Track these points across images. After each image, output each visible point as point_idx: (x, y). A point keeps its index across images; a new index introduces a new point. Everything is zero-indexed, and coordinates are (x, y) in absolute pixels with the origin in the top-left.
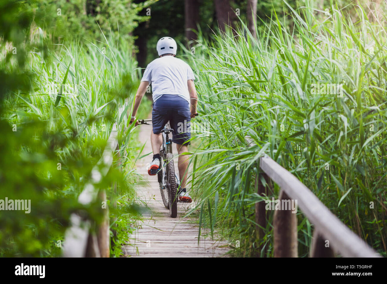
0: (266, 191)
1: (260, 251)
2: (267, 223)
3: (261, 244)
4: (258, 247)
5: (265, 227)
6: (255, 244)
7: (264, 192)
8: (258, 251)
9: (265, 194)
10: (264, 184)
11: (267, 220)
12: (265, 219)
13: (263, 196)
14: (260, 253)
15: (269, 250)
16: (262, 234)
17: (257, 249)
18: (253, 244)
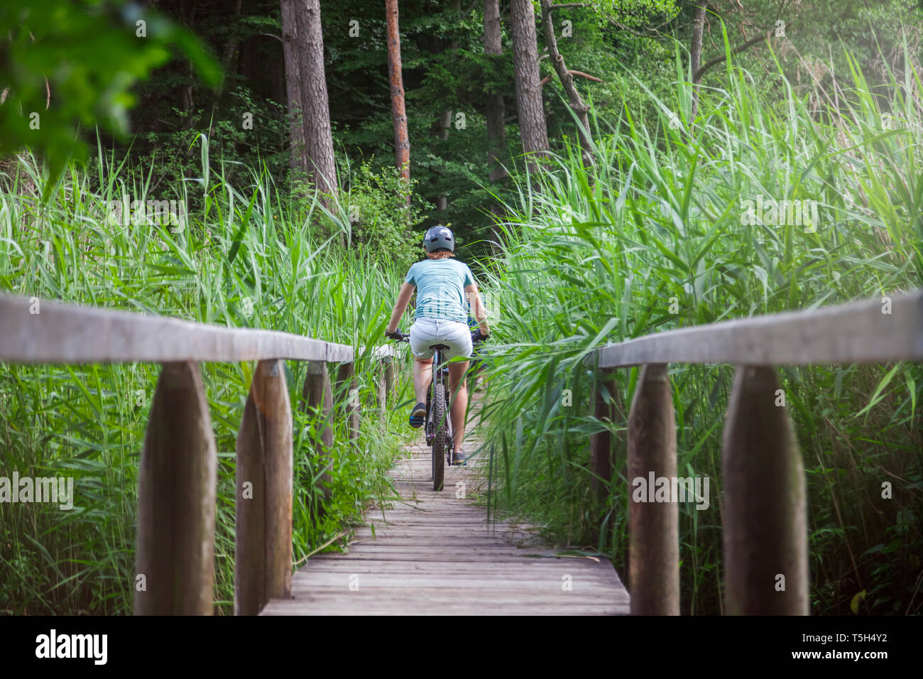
0: (610, 412)
1: (599, 528)
2: (613, 470)
3: (601, 514)
4: (596, 520)
5: (608, 478)
6: (591, 513)
7: (608, 416)
8: (596, 528)
9: (608, 417)
10: (608, 399)
11: (612, 465)
12: (609, 465)
13: (605, 421)
14: (599, 532)
15: (617, 524)
16: (603, 493)
17: (594, 524)
18: (587, 514)
